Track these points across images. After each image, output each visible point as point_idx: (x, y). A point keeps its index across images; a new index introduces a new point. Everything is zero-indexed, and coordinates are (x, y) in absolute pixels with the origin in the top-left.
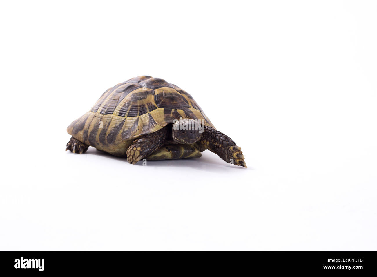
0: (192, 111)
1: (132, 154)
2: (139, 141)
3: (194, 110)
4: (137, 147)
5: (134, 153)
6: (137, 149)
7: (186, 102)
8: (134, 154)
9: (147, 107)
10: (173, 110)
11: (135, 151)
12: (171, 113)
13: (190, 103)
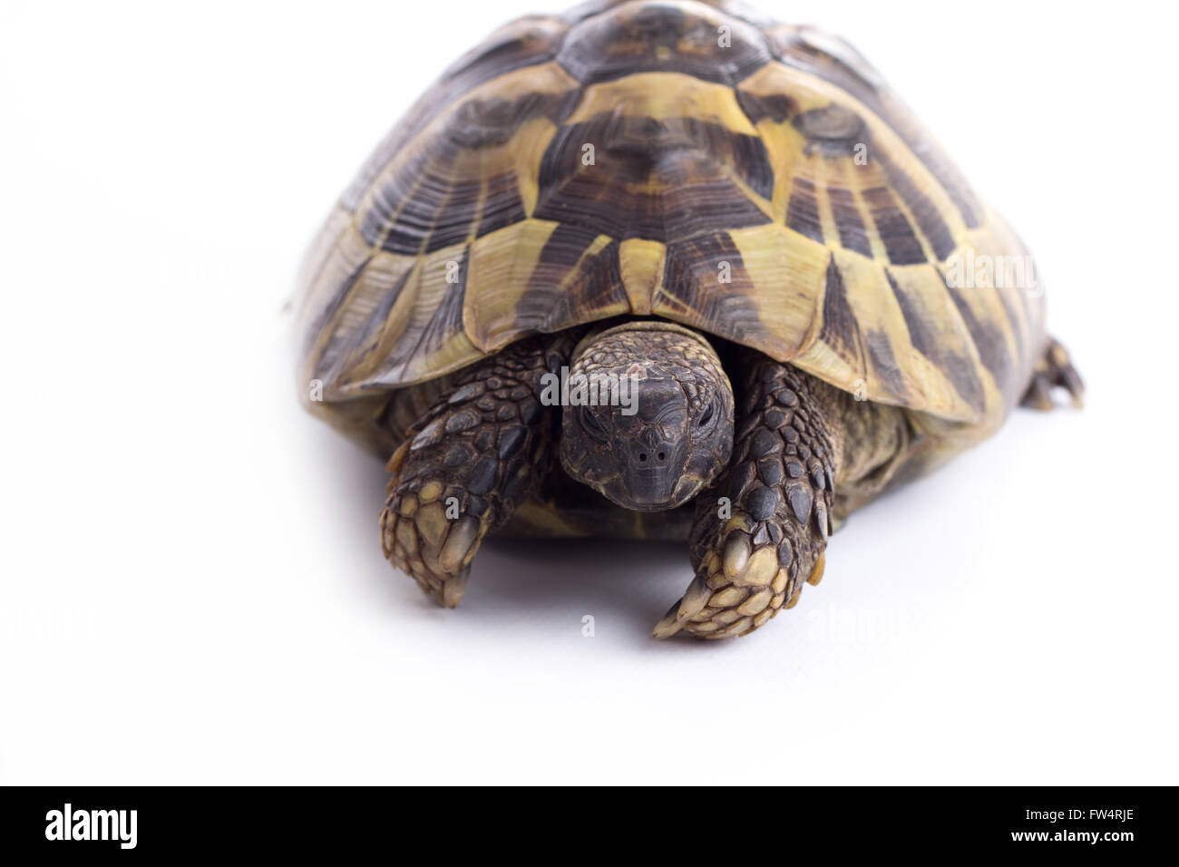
1: (411, 548)
2: (418, 446)
4: (415, 493)
5: (416, 529)
6: (420, 505)
8: (420, 540)
10: (603, 241)
11: (412, 520)
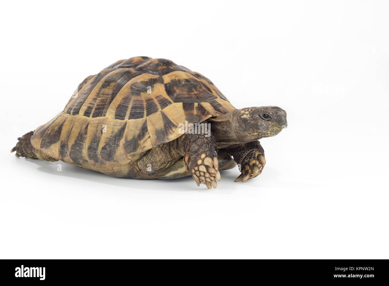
0: (221, 103)
3: (223, 102)
7: (209, 91)
9: (156, 101)
12: (194, 109)
13: (213, 92)
